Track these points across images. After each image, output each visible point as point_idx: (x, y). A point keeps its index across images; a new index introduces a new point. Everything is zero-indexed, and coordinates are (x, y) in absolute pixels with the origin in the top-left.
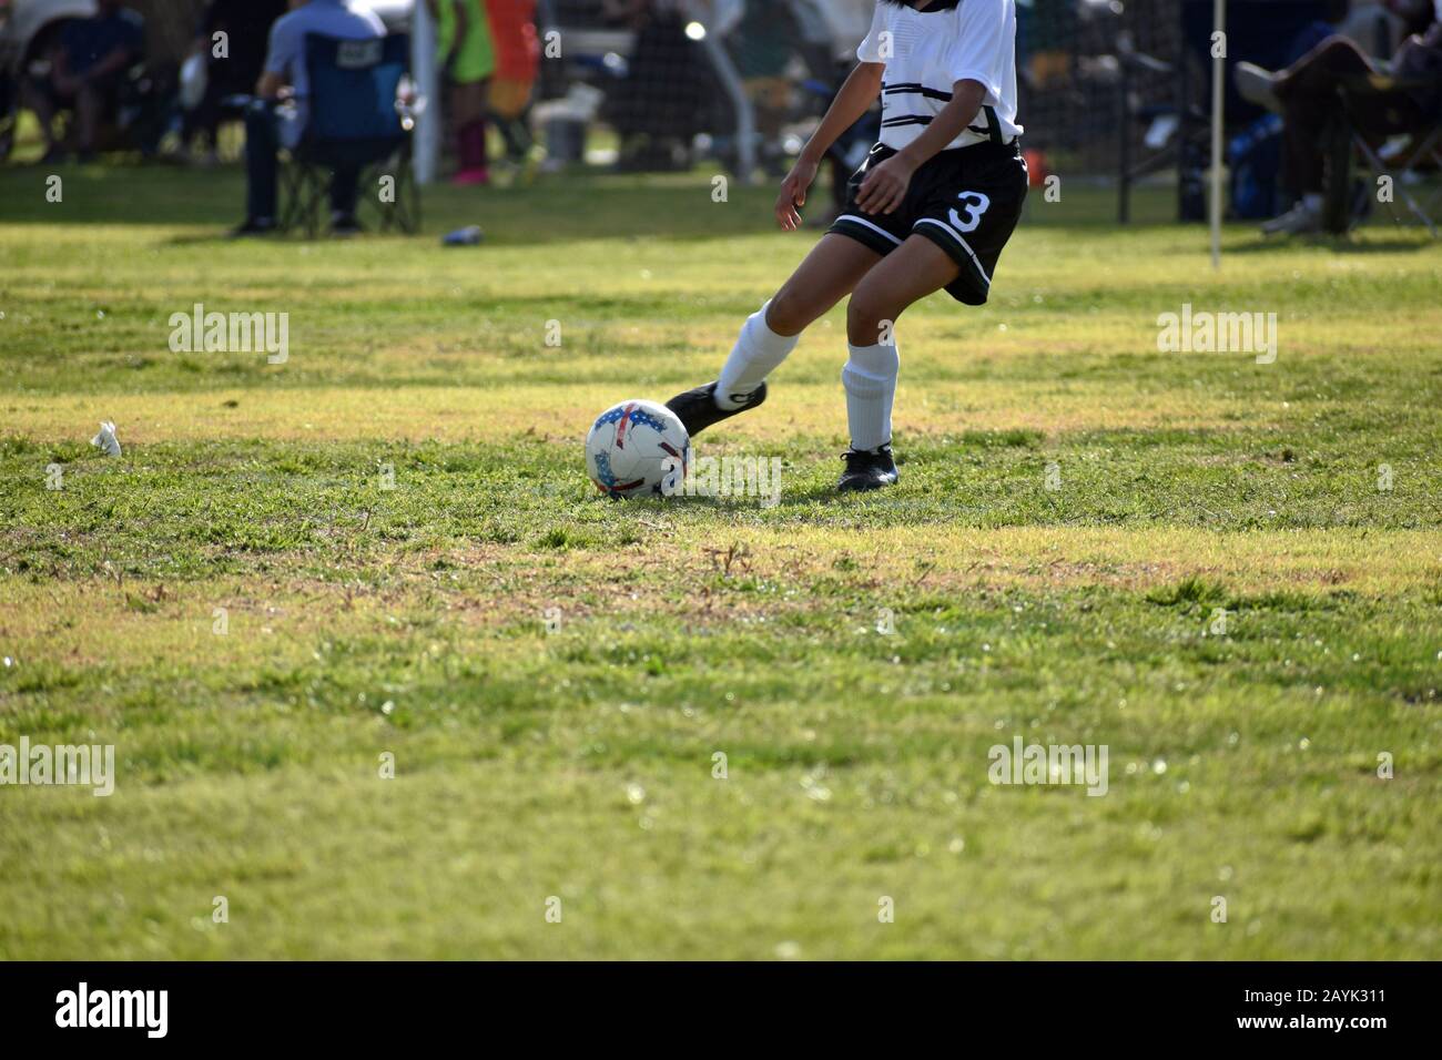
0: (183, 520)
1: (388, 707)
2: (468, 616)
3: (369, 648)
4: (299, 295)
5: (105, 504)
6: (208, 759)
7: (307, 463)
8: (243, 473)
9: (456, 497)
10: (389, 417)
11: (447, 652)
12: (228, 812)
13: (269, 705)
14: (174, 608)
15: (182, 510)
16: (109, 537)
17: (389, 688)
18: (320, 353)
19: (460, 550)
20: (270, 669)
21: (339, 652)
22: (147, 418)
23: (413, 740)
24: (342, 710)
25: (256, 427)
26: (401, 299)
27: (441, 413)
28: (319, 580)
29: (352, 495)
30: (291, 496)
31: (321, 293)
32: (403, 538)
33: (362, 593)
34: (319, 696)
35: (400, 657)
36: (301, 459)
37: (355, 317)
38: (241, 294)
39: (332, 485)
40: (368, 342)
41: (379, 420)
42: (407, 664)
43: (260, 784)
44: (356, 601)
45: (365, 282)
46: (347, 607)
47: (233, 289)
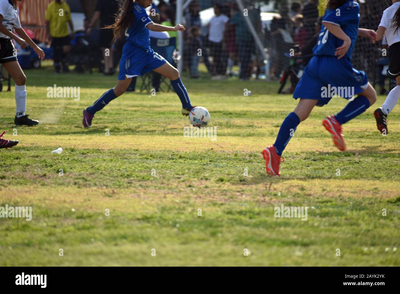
0: (118, 171)
1: (178, 225)
2: (198, 201)
3: (171, 209)
4: (146, 109)
5: (97, 166)
6: (130, 239)
7: (151, 156)
8: (133, 159)
9: (193, 167)
10: (173, 144)
11: (193, 211)
12: (136, 254)
13: (146, 224)
14: (117, 196)
15: (118, 169)
16: (98, 176)
17: (178, 220)
18: (153, 126)
19: (195, 182)
20: (145, 214)
21: (163, 209)
22: (106, 143)
23: (185, 235)
24: (165, 226)
25: (136, 146)
26: (174, 111)
27: (187, 143)
28: (156, 189)
29: (164, 166)
30: (147, 165)
31: (152, 108)
32: (179, 178)
33: (169, 193)
34: (159, 222)
35: (181, 211)
36: (149, 155)
37: (162, 116)
38: (130, 109)
39: (158, 162)
40: (166, 123)
41: (170, 145)
42: (183, 213)
43: (144, 247)
44: (167, 196)
45: (164, 106)
46: (165, 197)
47: (128, 107)
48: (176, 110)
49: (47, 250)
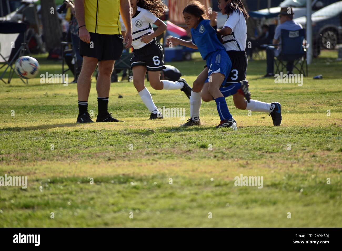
0: (252, 145)
1: (302, 190)
2: (321, 168)
3: (297, 176)
4: (279, 91)
5: (234, 142)
6: (259, 202)
7: (281, 132)
8: (266, 134)
9: (317, 140)
10: (301, 120)
11: (316, 177)
12: (264, 216)
13: (273, 190)
14: (250, 167)
15: (252, 143)
16: (235, 150)
17: (302, 186)
18: (284, 105)
19: (318, 152)
20: (273, 181)
21: (290, 177)
22: (244, 121)
23: (308, 198)
24: (291, 191)
25: (269, 123)
26: (304, 92)
27: (313, 119)
28: (284, 160)
29: (292, 139)
30: (278, 139)
31: (284, 91)
32: (305, 150)
33: (295, 163)
34: (285, 187)
35: (304, 178)
36: (280, 131)
37: (292, 97)
38: (265, 91)
39: (287, 137)
40: (296, 102)
41: (298, 121)
42: (306, 180)
43: (272, 209)
44: (294, 165)
45: (295, 88)
46: (292, 166)
47: (263, 90)
48: (305, 91)
49: (188, 214)
